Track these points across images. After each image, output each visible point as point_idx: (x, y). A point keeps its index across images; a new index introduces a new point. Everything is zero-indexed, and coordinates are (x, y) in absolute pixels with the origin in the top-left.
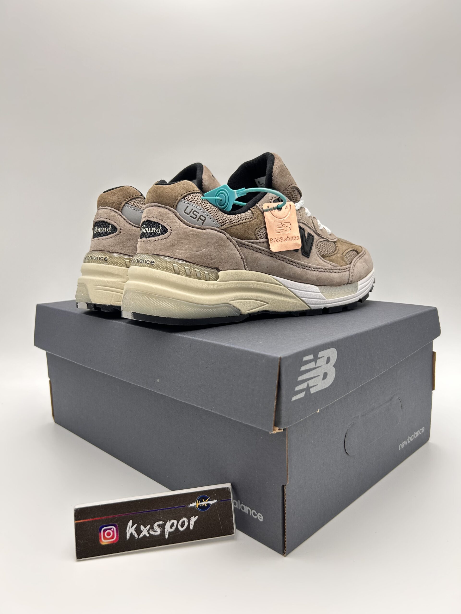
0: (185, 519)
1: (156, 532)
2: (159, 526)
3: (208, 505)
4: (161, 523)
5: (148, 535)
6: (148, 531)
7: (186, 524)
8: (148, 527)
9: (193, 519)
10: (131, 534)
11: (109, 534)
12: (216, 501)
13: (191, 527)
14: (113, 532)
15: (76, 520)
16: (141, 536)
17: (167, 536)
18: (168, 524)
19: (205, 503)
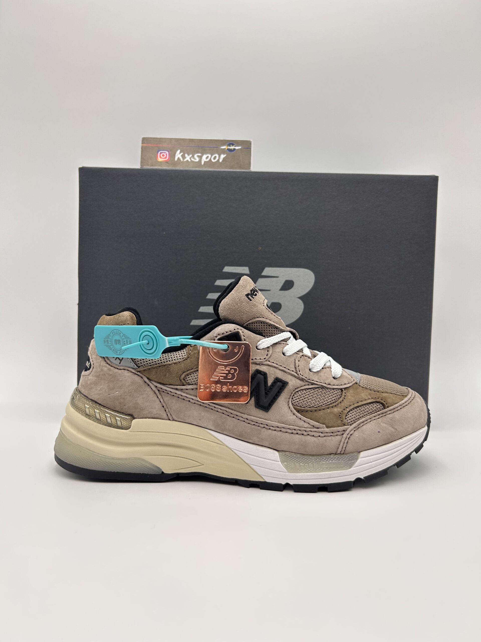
0: (217, 155)
1: (195, 159)
2: (198, 156)
3: (234, 149)
4: (200, 155)
5: (189, 160)
6: (190, 158)
7: (217, 158)
8: (191, 156)
9: (223, 156)
10: (179, 158)
11: (163, 155)
12: (240, 148)
13: (221, 161)
14: (166, 154)
15: (142, 143)
16: (185, 160)
17: (203, 163)
18: (204, 157)
19: (232, 147)
